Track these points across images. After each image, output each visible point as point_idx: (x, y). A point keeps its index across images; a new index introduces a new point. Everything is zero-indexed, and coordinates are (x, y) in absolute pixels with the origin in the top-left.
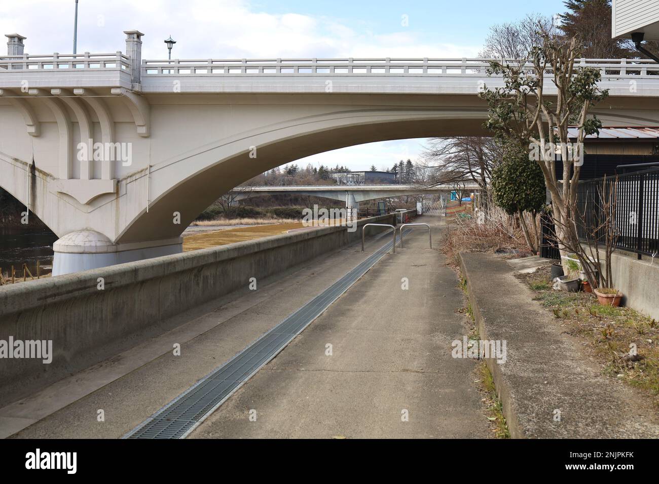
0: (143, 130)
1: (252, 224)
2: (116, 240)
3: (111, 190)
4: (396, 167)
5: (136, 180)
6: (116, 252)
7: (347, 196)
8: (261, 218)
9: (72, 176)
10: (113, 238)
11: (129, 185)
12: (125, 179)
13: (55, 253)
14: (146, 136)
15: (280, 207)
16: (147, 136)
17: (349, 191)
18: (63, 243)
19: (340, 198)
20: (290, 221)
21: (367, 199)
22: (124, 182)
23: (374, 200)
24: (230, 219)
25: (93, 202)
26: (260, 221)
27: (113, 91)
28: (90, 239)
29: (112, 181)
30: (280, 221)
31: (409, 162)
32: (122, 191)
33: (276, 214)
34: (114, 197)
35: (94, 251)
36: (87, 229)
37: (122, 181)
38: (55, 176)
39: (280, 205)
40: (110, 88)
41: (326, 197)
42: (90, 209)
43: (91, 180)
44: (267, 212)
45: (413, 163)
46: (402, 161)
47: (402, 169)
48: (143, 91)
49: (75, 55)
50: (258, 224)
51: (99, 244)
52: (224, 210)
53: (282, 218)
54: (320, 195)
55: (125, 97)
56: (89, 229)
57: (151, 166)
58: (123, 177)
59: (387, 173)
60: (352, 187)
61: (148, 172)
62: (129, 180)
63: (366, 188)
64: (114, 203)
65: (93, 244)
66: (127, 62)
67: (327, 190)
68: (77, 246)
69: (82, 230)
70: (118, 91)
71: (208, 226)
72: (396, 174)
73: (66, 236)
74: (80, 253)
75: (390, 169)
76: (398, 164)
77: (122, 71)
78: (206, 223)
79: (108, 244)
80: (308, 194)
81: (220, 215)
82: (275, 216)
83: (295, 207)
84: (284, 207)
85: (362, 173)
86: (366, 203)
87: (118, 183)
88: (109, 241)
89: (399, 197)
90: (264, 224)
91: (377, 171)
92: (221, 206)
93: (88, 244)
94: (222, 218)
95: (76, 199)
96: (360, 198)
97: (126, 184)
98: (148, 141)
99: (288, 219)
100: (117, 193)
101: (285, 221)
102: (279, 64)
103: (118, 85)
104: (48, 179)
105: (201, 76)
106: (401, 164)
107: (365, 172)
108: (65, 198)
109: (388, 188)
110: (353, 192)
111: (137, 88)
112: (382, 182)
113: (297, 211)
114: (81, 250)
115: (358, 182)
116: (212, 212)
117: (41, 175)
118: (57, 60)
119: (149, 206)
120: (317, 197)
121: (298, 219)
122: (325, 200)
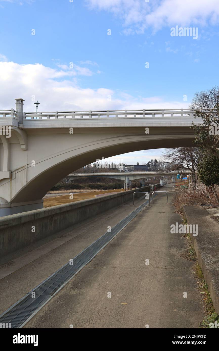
0: (24, 147)
1: (78, 192)
2: (10, 201)
3: (8, 176)
4: (149, 162)
5: (20, 171)
6: (10, 207)
7: (125, 177)
8: (82, 189)
12: (15, 171)
14: (25, 149)
15: (91, 184)
16: (26, 150)
17: (126, 175)
19: (122, 178)
20: (96, 190)
21: (135, 179)
23: (139, 179)
24: (67, 190)
25: (0, 182)
26: (82, 191)
29: (9, 172)
30: (92, 190)
31: (156, 160)
32: (14, 177)
33: (90, 187)
34: (9, 180)
37: (13, 172)
39: (91, 183)
41: (115, 178)
44: (85, 186)
45: (158, 161)
46: (152, 160)
47: (152, 164)
48: (24, 128)
50: (81, 192)
51: (2, 203)
52: (64, 185)
53: (93, 189)
54: (112, 177)
55: (15, 131)
59: (145, 166)
60: (128, 173)
61: (26, 167)
63: (135, 174)
64: (10, 182)
66: (16, 113)
67: (115, 174)
71: (56, 193)
72: (149, 166)
75: (146, 164)
76: (150, 161)
77: (14, 118)
79: (6, 203)
80: (105, 177)
81: (62, 188)
82: (89, 188)
83: (99, 183)
84: (93, 183)
85: (132, 166)
86: (134, 181)
87: (11, 173)
89: (151, 178)
90: (84, 192)
92: (62, 183)
94: (63, 190)
96: (132, 178)
97: (16, 173)
98: (26, 152)
99: (96, 189)
100: (11, 178)
101: (94, 190)
102: (91, 113)
103: (12, 125)
105: (53, 120)
106: (152, 161)
107: (134, 165)
109: (145, 173)
110: (128, 175)
111: (21, 126)
112: (142, 170)
113: (100, 185)
115: (130, 171)
116: (58, 186)
119: (27, 184)
120: (110, 178)
121: (101, 190)
122: (114, 180)
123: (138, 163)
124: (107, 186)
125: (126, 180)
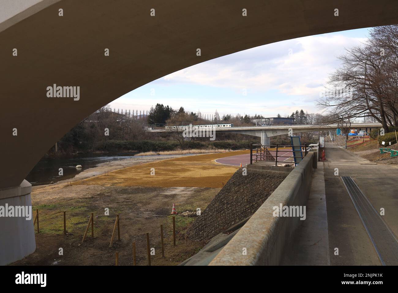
1: (197, 153)
4: (293, 114)
7: (262, 133)
17: (263, 130)
19: (257, 135)
20: (223, 150)
21: (275, 135)
23: (280, 136)
24: (184, 149)
26: (203, 151)
30: (217, 151)
31: (302, 111)
33: (215, 146)
41: (248, 134)
44: (209, 145)
45: (305, 112)
46: (297, 111)
47: (297, 116)
50: (201, 153)
52: (180, 143)
53: (218, 148)
54: (244, 133)
59: (288, 118)
60: (265, 127)
63: (275, 128)
67: (248, 129)
71: (166, 155)
72: (294, 119)
76: (295, 113)
78: (166, 152)
80: (235, 133)
81: (178, 147)
82: (214, 147)
83: (228, 141)
85: (271, 119)
86: (275, 138)
90: (205, 153)
91: (281, 117)
92: (178, 141)
94: (179, 149)
96: (270, 135)
99: (222, 149)
101: (220, 150)
106: (297, 112)
107: (274, 118)
110: (266, 131)
113: (229, 144)
116: (173, 145)
120: (242, 135)
121: (229, 150)
122: (247, 136)
123: (279, 115)
124: (238, 144)
125: (262, 136)
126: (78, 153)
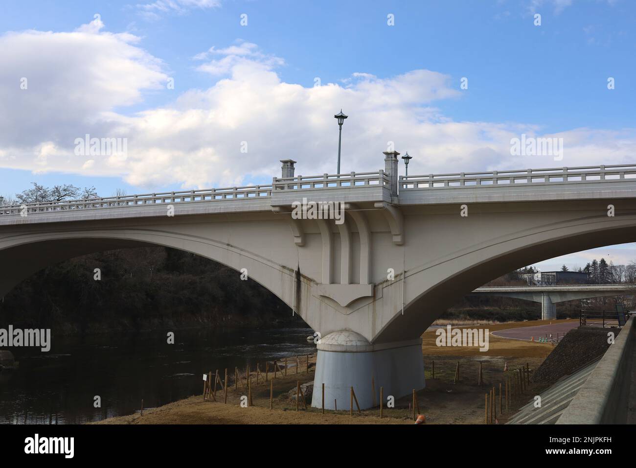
0: (398, 239)
2: (373, 340)
3: (370, 294)
4: (588, 266)
5: (391, 284)
6: (373, 351)
7: (543, 297)
8: (456, 319)
9: (333, 281)
10: (370, 338)
11: (385, 290)
12: (381, 283)
13: (318, 351)
14: (400, 243)
15: (471, 308)
16: (402, 244)
17: (544, 292)
18: (327, 343)
19: (536, 299)
20: (484, 322)
21: (564, 300)
22: (380, 287)
23: (571, 301)
25: (353, 304)
27: (376, 205)
28: (351, 340)
29: (370, 285)
30: (475, 322)
31: (603, 261)
32: (379, 295)
34: (371, 301)
35: (355, 350)
36: (346, 330)
37: (378, 285)
38: (318, 281)
39: (471, 306)
40: (373, 202)
41: (521, 298)
42: (349, 311)
43: (332, 285)
44: (460, 313)
45: (608, 262)
46: (595, 261)
47: (595, 269)
48: (401, 203)
49: (339, 175)
51: (359, 344)
53: (477, 319)
55: (386, 210)
56: (347, 329)
57: (405, 272)
58: (380, 282)
59: (580, 273)
61: (402, 277)
62: (385, 285)
63: (563, 289)
64: (371, 305)
65: (354, 343)
66: (387, 178)
68: (340, 345)
69: (342, 331)
70: (381, 205)
72: (589, 274)
73: (329, 336)
74: (343, 352)
75: (582, 269)
76: (591, 263)
77: (384, 187)
79: (366, 343)
80: (501, 295)
82: (468, 317)
83: (486, 308)
84: (474, 308)
85: (553, 274)
87: (375, 288)
88: (367, 341)
89: (596, 299)
91: (568, 271)
93: (349, 344)
95: (336, 302)
97: (383, 288)
98: (402, 249)
99: (483, 320)
100: (374, 297)
101: (480, 322)
103: (381, 199)
104: (312, 284)
105: (455, 189)
106: (595, 263)
107: (557, 272)
108: (327, 301)
109: (587, 289)
110: (549, 293)
111: (396, 202)
112: (577, 282)
113: (490, 313)
114: (344, 349)
115: (548, 283)
117: (305, 280)
118: (326, 180)
119: (404, 308)
120: (510, 298)
121: (494, 321)
123: (564, 268)
124: (505, 313)
126: (278, 322)
